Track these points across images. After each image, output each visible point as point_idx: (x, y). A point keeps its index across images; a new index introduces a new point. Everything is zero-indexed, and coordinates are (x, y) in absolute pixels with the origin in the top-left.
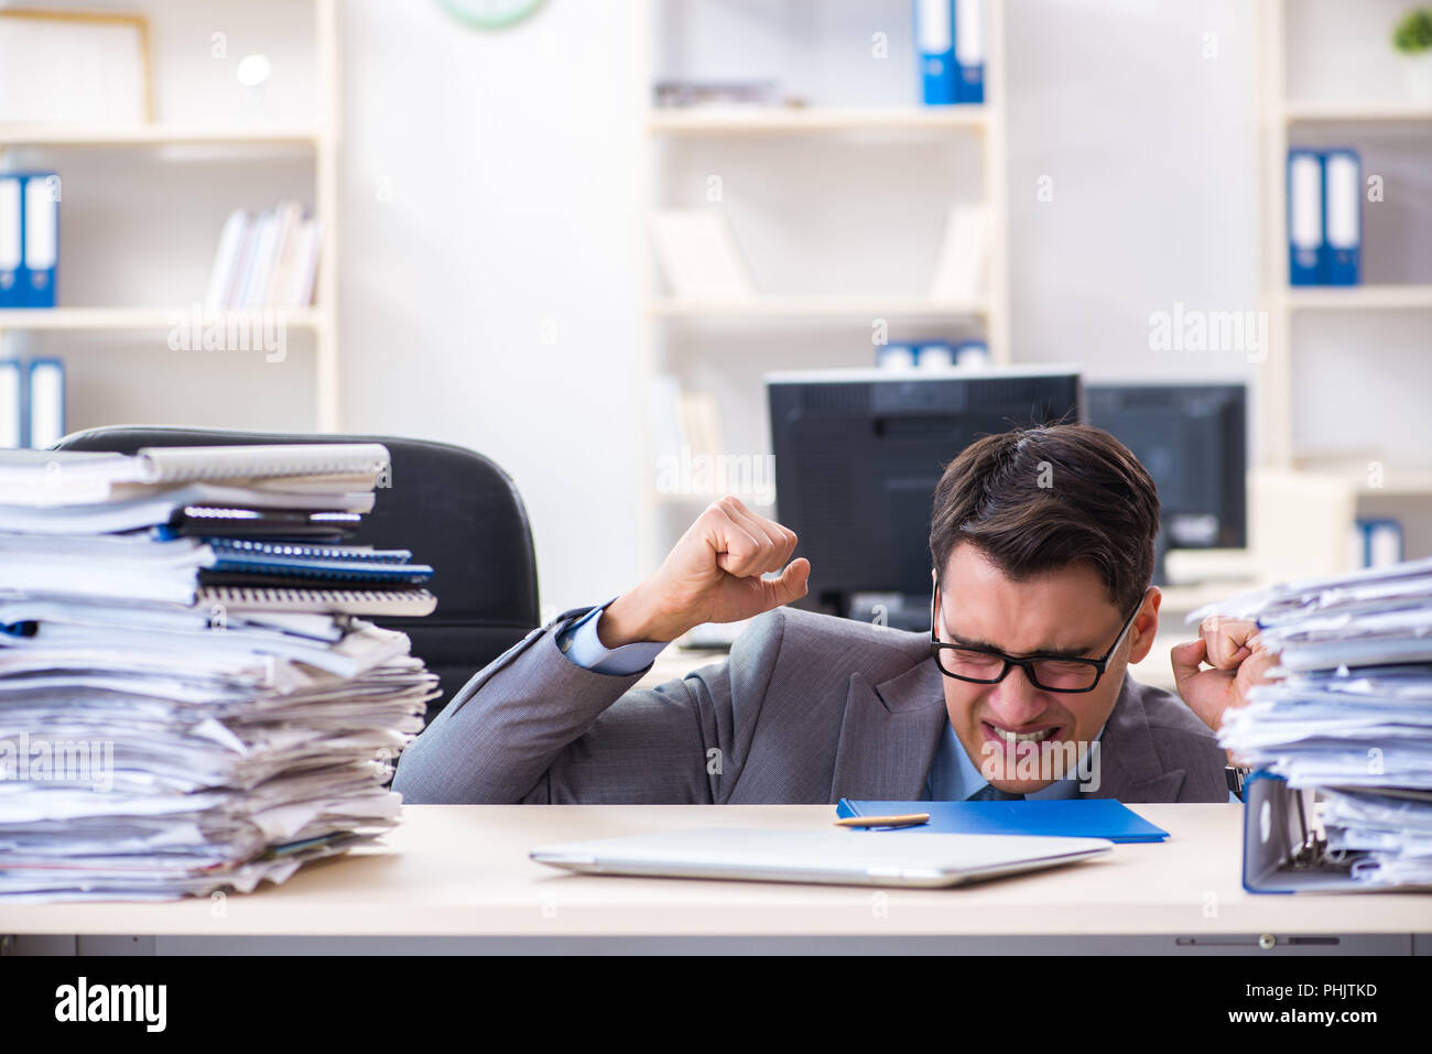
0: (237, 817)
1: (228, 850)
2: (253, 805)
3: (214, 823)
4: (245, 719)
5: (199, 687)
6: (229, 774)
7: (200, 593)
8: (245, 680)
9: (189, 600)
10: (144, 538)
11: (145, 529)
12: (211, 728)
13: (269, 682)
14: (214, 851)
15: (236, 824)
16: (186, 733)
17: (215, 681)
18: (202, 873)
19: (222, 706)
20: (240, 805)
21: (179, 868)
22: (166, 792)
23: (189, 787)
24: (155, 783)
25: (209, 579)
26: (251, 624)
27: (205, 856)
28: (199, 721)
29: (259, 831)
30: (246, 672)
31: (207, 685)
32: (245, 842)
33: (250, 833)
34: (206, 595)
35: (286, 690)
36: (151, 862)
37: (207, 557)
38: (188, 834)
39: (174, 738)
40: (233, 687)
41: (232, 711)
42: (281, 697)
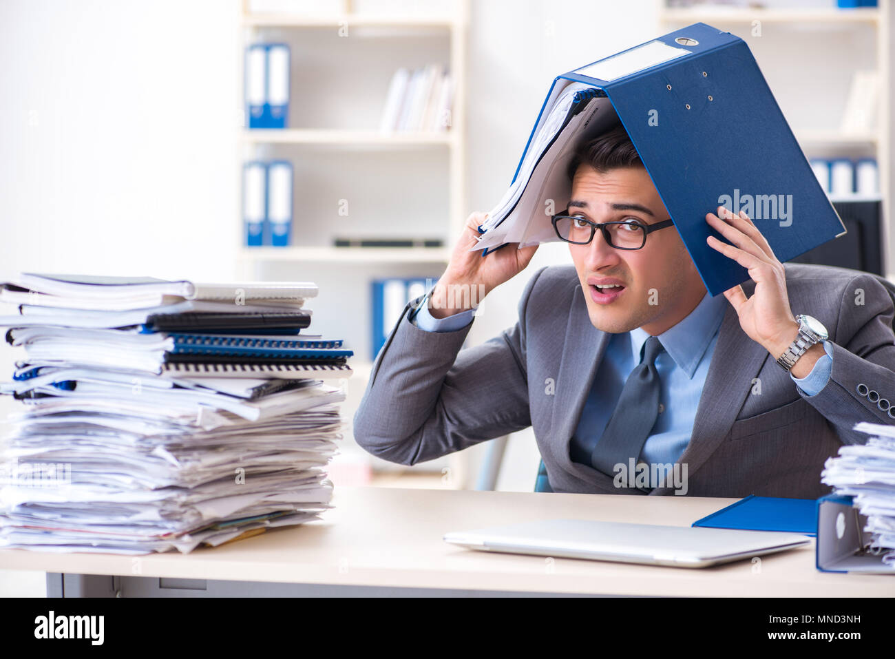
0: (184, 505)
1: (177, 525)
2: (195, 498)
3: (170, 508)
4: (186, 446)
5: (155, 425)
6: (176, 479)
7: (164, 367)
8: (183, 422)
9: (158, 372)
10: (134, 332)
11: (134, 327)
12: (160, 451)
13: (197, 424)
14: (170, 525)
15: (183, 510)
16: (148, 452)
17: (164, 422)
18: (158, 538)
19: (169, 437)
20: (184, 498)
21: (145, 534)
22: (141, 488)
23: (153, 486)
24: (134, 483)
25: (172, 359)
26: (199, 386)
27: (164, 528)
28: (154, 447)
29: (199, 514)
30: (184, 417)
31: (159, 424)
32: (190, 520)
33: (193, 515)
34: (168, 368)
35: (208, 428)
36: (130, 530)
37: (169, 344)
38: (153, 514)
39: (143, 457)
40: (176, 426)
41: (175, 441)
42: (207, 433)
